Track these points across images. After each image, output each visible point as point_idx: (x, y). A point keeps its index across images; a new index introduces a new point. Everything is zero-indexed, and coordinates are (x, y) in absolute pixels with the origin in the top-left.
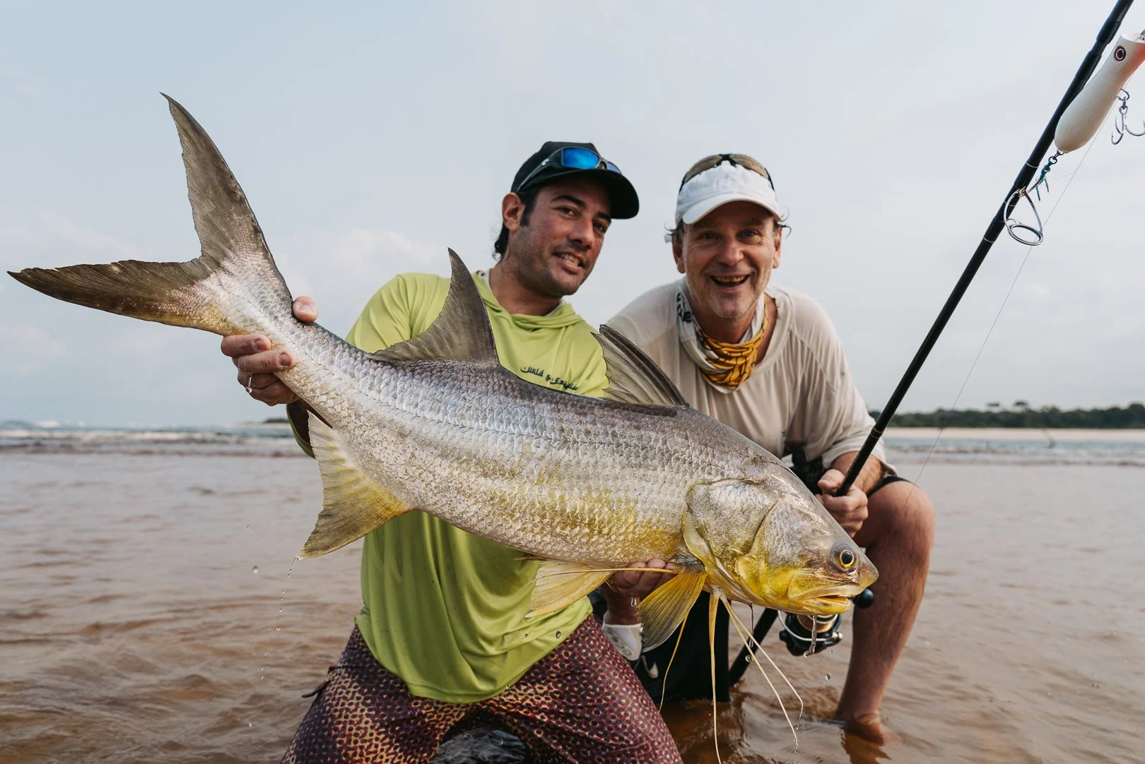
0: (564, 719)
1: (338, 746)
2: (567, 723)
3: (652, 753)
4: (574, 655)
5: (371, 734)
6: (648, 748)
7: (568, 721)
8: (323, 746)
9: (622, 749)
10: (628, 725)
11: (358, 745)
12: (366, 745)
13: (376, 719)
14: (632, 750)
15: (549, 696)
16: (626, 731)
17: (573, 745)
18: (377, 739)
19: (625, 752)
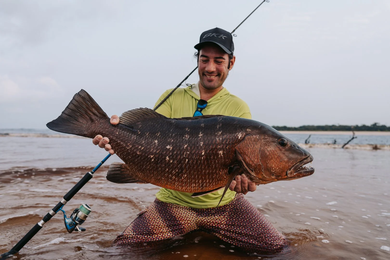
0: (231, 226)
1: (150, 228)
2: (232, 228)
3: (264, 239)
4: (234, 207)
5: (162, 226)
6: (263, 237)
7: (233, 227)
8: (145, 228)
9: (253, 237)
10: (255, 229)
11: (157, 228)
12: (160, 229)
13: (164, 222)
14: (257, 238)
15: (225, 218)
16: (254, 231)
17: (235, 236)
18: (164, 227)
19: (254, 238)
